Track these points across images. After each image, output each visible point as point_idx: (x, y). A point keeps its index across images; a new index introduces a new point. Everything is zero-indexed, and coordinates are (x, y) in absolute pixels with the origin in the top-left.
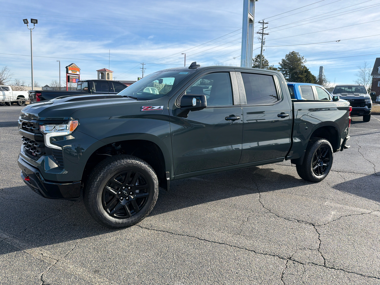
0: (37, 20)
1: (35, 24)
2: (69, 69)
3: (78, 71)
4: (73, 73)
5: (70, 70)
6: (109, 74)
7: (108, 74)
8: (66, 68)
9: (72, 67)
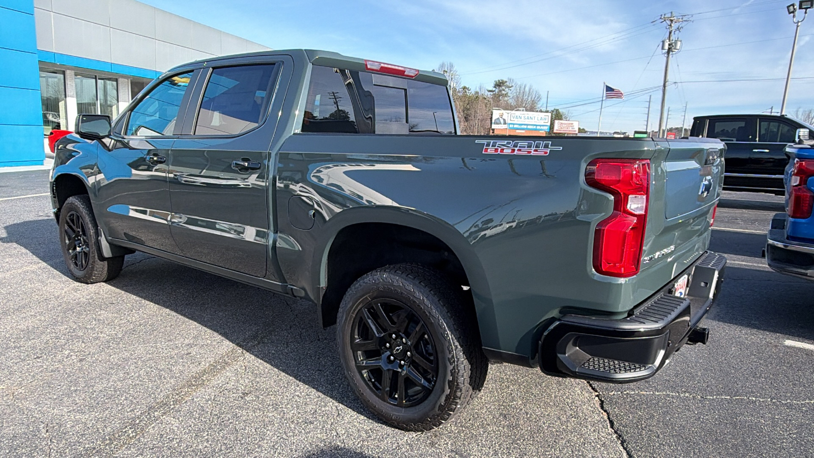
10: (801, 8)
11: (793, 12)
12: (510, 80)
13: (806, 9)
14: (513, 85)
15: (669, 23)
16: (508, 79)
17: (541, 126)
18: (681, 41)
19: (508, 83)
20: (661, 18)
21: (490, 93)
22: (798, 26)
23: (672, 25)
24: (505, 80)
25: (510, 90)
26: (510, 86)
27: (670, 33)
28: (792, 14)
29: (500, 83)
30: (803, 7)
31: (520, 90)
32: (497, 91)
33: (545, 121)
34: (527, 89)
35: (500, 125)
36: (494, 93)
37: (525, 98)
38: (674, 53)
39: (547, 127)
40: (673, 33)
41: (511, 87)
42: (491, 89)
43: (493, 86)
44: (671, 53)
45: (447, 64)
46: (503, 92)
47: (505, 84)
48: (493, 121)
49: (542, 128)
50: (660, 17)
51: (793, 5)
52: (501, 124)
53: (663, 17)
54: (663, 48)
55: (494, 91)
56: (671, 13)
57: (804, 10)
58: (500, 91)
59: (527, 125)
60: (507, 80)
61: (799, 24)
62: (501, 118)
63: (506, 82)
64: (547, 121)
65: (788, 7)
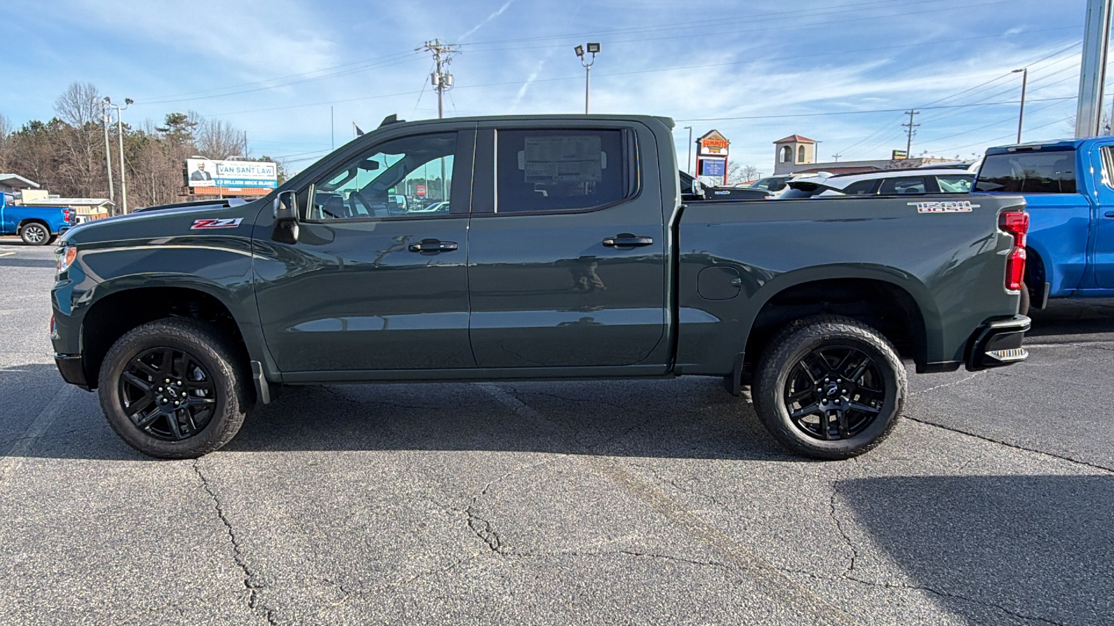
0: (598, 45)
1: (596, 54)
2: (702, 145)
3: (725, 147)
4: (712, 153)
5: (704, 146)
6: (805, 147)
7: (802, 148)
8: (696, 142)
9: (709, 139)
10: (589, 51)
11: (581, 55)
12: (193, 114)
13: (594, 52)
14: (198, 121)
15: (435, 52)
16: (189, 113)
17: (264, 181)
18: (452, 75)
19: (189, 120)
20: (426, 46)
21: (161, 133)
22: (588, 70)
23: (440, 55)
24: (183, 114)
25: (195, 129)
26: (193, 122)
27: (438, 65)
28: (580, 57)
29: (177, 118)
30: (591, 50)
31: (212, 129)
32: (172, 129)
33: (269, 174)
34: (223, 128)
35: (202, 182)
36: (168, 132)
37: (223, 140)
38: (445, 89)
39: (273, 183)
40: (441, 65)
41: (194, 124)
42: (161, 127)
43: (165, 122)
44: (442, 89)
45: (85, 87)
46: (183, 132)
47: (185, 120)
48: (190, 176)
49: (266, 183)
50: (425, 44)
51: (580, 47)
52: (203, 179)
53: (428, 45)
54: (433, 83)
55: (168, 130)
56: (436, 40)
57: (592, 54)
58: (179, 130)
59: (244, 180)
60: (187, 115)
61: (589, 67)
62: (202, 170)
63: (185, 117)
64: (272, 174)
65: (576, 49)
